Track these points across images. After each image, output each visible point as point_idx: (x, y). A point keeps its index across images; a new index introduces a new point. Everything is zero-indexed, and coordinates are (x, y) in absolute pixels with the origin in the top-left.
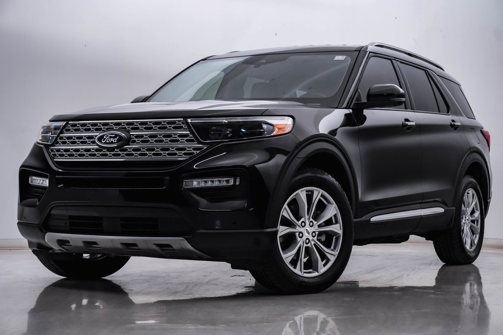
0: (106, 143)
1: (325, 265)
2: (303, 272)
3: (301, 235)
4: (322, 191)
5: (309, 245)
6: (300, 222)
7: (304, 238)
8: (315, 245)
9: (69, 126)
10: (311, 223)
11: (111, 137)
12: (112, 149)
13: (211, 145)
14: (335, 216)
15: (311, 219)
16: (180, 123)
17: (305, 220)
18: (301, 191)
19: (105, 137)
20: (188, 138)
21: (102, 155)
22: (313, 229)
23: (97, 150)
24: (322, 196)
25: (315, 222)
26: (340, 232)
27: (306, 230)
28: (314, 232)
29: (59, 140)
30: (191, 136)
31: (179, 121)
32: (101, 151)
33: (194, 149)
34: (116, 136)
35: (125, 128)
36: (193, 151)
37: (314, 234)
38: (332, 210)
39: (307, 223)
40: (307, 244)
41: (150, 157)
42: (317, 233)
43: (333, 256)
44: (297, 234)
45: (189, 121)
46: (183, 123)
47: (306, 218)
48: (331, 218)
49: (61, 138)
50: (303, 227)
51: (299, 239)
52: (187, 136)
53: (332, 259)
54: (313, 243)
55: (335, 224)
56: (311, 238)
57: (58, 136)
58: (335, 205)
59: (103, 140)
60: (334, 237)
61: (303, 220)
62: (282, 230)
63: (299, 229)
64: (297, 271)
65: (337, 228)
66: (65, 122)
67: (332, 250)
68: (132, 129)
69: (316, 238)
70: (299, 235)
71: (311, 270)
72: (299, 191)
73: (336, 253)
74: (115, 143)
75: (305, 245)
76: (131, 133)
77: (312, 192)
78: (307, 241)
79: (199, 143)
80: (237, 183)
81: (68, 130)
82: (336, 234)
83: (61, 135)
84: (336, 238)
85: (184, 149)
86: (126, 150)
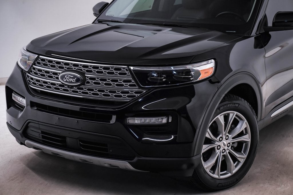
0: (66, 81)
1: (236, 166)
2: (219, 175)
3: (219, 147)
4: (236, 113)
5: (225, 153)
6: (218, 138)
7: (221, 149)
8: (229, 153)
9: (39, 59)
10: (227, 137)
11: (70, 78)
12: (72, 87)
13: (149, 90)
14: (246, 129)
15: (227, 134)
16: (125, 70)
17: (222, 135)
18: (221, 116)
19: (66, 77)
20: (131, 83)
21: (64, 90)
22: (228, 141)
23: (60, 85)
24: (236, 115)
25: (230, 136)
26: (249, 140)
27: (223, 143)
28: (229, 143)
29: (33, 70)
30: (133, 81)
31: (124, 68)
32: (63, 86)
33: (136, 93)
34: (75, 77)
35: (82, 70)
36: (135, 94)
37: (229, 145)
38: (243, 125)
39: (224, 137)
40: (223, 153)
41: (101, 97)
42: (231, 144)
43: (243, 159)
44: (216, 147)
45: (132, 68)
46: (127, 70)
47: (224, 134)
48: (243, 130)
49: (34, 69)
50: (221, 141)
51: (217, 151)
52: (130, 81)
53: (242, 161)
54: (228, 151)
55: (246, 134)
56: (226, 148)
57: (32, 66)
58: (246, 121)
59: (65, 79)
60: (244, 144)
61: (221, 136)
62: (205, 148)
63: (217, 143)
64: (215, 176)
65: (247, 138)
66: (37, 56)
67: (242, 154)
68: (87, 71)
69: (230, 147)
70: (217, 147)
71: (225, 172)
72: (218, 116)
73: (245, 156)
74: (73, 83)
75: (222, 154)
76: (86, 75)
77: (229, 114)
78: (224, 151)
79: (140, 87)
80: (170, 121)
81: (39, 63)
82: (246, 142)
83: (34, 66)
84: (245, 145)
85: (128, 92)
86: (82, 89)
